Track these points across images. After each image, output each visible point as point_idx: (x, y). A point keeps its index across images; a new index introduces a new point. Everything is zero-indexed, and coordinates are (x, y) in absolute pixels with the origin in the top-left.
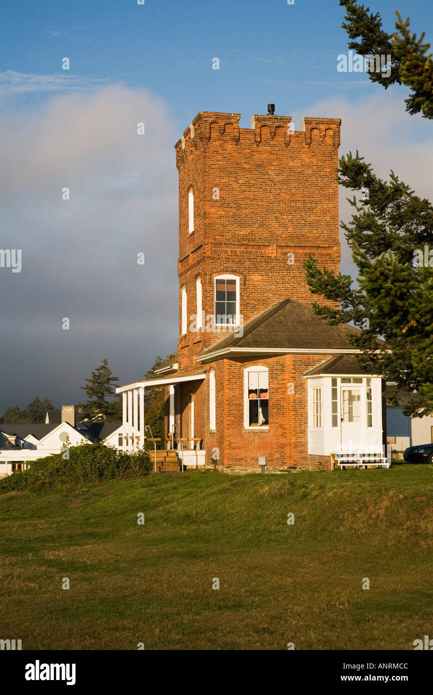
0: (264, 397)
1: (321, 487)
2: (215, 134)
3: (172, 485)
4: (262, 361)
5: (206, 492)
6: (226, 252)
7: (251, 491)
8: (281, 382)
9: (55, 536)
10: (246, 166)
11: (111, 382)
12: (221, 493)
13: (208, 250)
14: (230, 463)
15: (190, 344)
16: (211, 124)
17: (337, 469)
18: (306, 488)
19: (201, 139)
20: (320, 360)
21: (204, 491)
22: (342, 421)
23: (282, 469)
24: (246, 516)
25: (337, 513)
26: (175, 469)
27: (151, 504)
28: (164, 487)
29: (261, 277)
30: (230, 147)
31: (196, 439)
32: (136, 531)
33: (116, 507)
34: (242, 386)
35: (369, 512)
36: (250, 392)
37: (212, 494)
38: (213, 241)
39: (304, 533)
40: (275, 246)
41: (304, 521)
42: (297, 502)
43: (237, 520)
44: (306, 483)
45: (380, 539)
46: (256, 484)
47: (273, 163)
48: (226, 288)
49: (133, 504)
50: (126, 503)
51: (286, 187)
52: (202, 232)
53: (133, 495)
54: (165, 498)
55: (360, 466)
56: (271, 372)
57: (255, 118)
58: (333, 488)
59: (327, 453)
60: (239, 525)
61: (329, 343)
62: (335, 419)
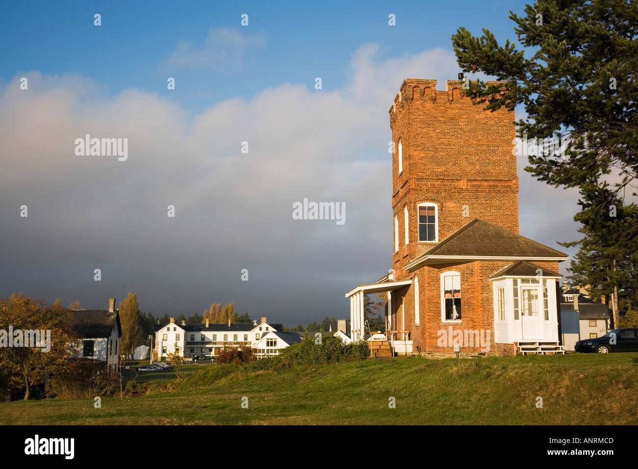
0: (457, 296)
1: (504, 368)
2: (416, 96)
3: (379, 366)
4: (455, 267)
5: (405, 372)
6: (426, 185)
7: (442, 371)
8: (471, 284)
9: (272, 407)
10: (441, 119)
11: (371, 305)
12: (417, 373)
13: (412, 184)
14: (431, 350)
15: (401, 258)
16: (413, 88)
17: (519, 354)
18: (491, 368)
19: (406, 100)
20: (503, 266)
21: (403, 371)
22: (522, 315)
23: (473, 355)
24: (436, 393)
25: (519, 391)
26: (388, 355)
27: (360, 382)
28: (373, 368)
29: (455, 204)
30: (429, 105)
31: (406, 332)
32: (342, 404)
33: (332, 384)
34: (439, 287)
35: (550, 391)
36: (446, 292)
37: (410, 373)
38: (416, 177)
39: (487, 409)
40: (465, 180)
41: (488, 398)
42: (481, 381)
43: (428, 396)
44: (491, 365)
45: (562, 418)
46: (447, 365)
47: (463, 117)
48: (426, 213)
49: (346, 381)
50: (341, 380)
51: (473, 135)
52: (408, 170)
53: (347, 374)
54: (372, 377)
55: (540, 353)
56: (462, 276)
57: (448, 82)
58: (514, 369)
59: (511, 341)
60: (429, 401)
61: (511, 252)
62: (516, 313)
